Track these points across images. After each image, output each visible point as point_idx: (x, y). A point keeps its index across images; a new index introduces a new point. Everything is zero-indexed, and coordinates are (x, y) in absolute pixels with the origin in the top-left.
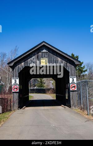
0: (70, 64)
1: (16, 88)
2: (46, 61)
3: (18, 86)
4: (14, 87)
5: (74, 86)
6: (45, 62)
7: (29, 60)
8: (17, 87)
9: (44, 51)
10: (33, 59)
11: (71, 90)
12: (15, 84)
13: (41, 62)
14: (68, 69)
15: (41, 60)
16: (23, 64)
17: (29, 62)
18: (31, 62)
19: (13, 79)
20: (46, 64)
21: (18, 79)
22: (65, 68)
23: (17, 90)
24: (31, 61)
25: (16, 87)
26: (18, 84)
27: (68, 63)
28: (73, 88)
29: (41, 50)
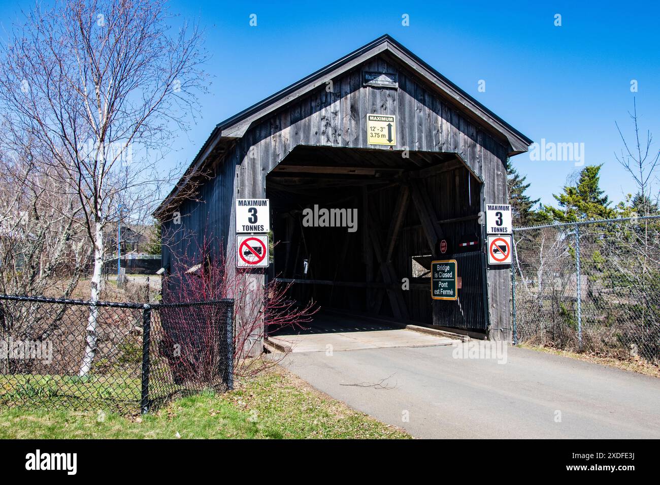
0: (486, 148)
1: (258, 250)
2: (390, 126)
3: (265, 239)
4: (244, 243)
5: (503, 244)
6: (386, 132)
7: (315, 116)
8: (258, 244)
9: (383, 80)
10: (335, 113)
11: (492, 261)
12: (253, 229)
13: (369, 131)
14: (477, 172)
15: (370, 124)
16: (286, 132)
17: (313, 130)
18: (323, 128)
19: (241, 203)
20: (390, 140)
21: (264, 203)
22: (469, 164)
23: (261, 259)
24: (324, 123)
25: (253, 244)
26: (267, 228)
27: (478, 145)
28: (499, 255)
29: (370, 73)
